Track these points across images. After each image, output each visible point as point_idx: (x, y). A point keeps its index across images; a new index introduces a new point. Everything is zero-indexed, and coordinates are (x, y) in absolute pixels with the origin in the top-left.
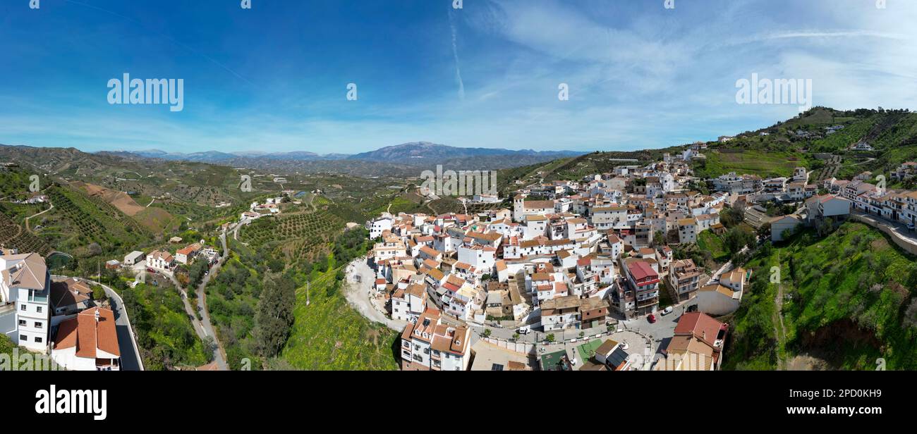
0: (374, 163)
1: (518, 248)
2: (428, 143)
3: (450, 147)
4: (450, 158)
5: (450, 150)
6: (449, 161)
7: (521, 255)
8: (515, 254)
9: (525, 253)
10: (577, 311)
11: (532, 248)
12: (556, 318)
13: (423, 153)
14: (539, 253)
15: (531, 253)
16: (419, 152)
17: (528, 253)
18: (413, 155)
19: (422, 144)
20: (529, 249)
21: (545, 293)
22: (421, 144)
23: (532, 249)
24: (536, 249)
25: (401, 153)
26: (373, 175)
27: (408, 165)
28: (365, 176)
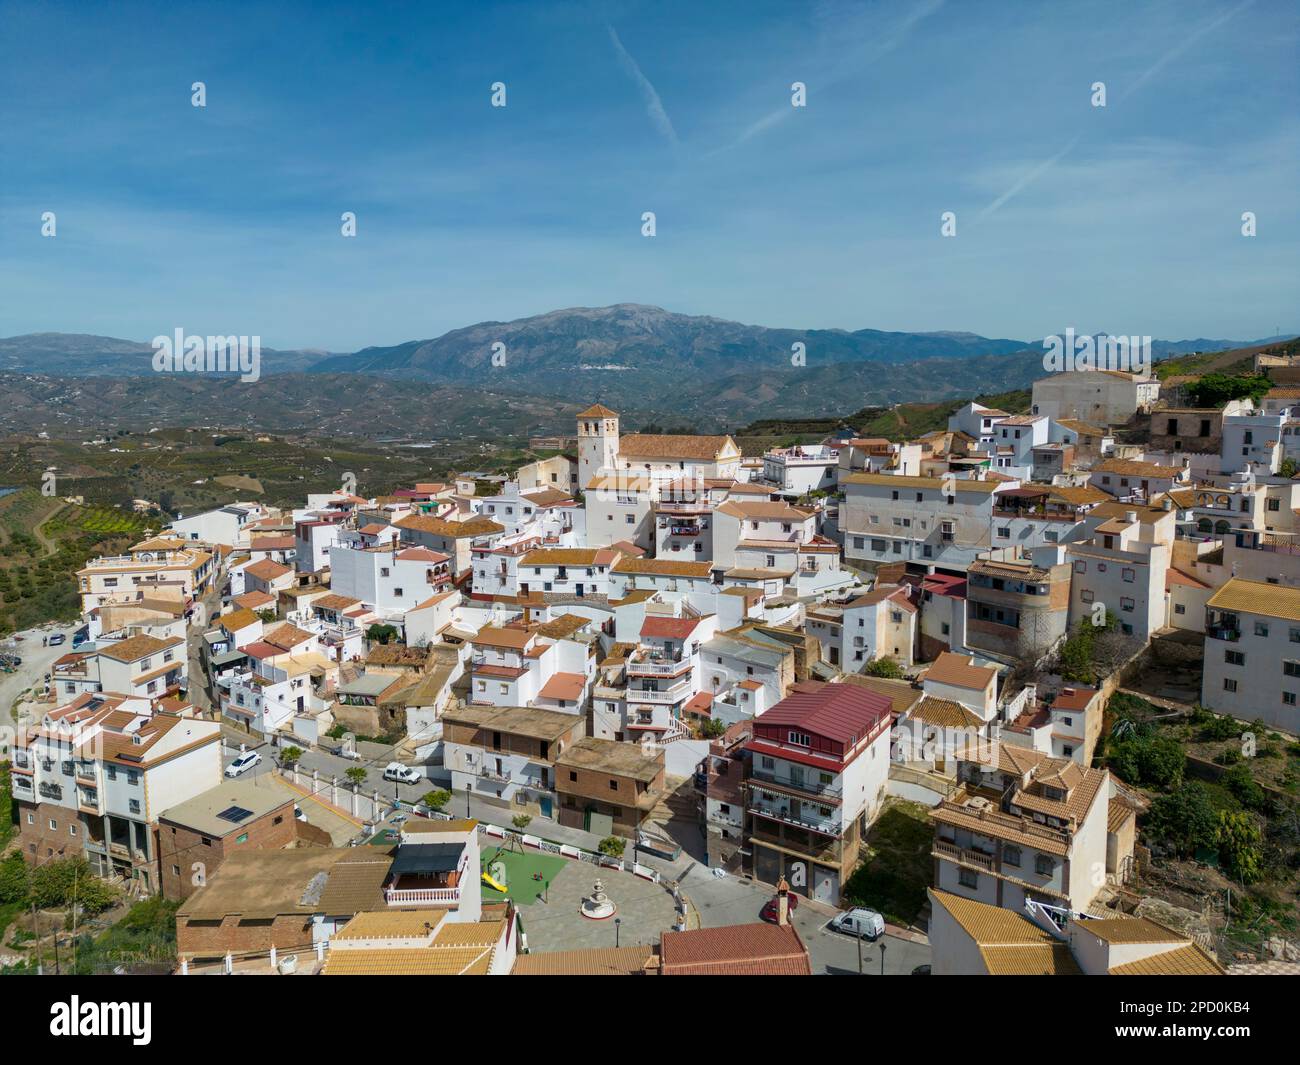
0: (426, 388)
1: (513, 563)
2: (648, 310)
3: (734, 327)
4: (733, 372)
5: (736, 341)
6: (728, 383)
7: (525, 586)
8: (504, 582)
9: (536, 585)
10: (544, 754)
11: (562, 571)
12: (486, 758)
13: (624, 349)
14: (587, 591)
15: (557, 589)
16: (613, 346)
17: (548, 586)
18: (588, 362)
19: (625, 317)
20: (549, 574)
21: (494, 685)
22: (621, 313)
23: (562, 575)
24: (576, 575)
25: (537, 352)
26: (416, 440)
27: (563, 398)
28: (384, 443)
